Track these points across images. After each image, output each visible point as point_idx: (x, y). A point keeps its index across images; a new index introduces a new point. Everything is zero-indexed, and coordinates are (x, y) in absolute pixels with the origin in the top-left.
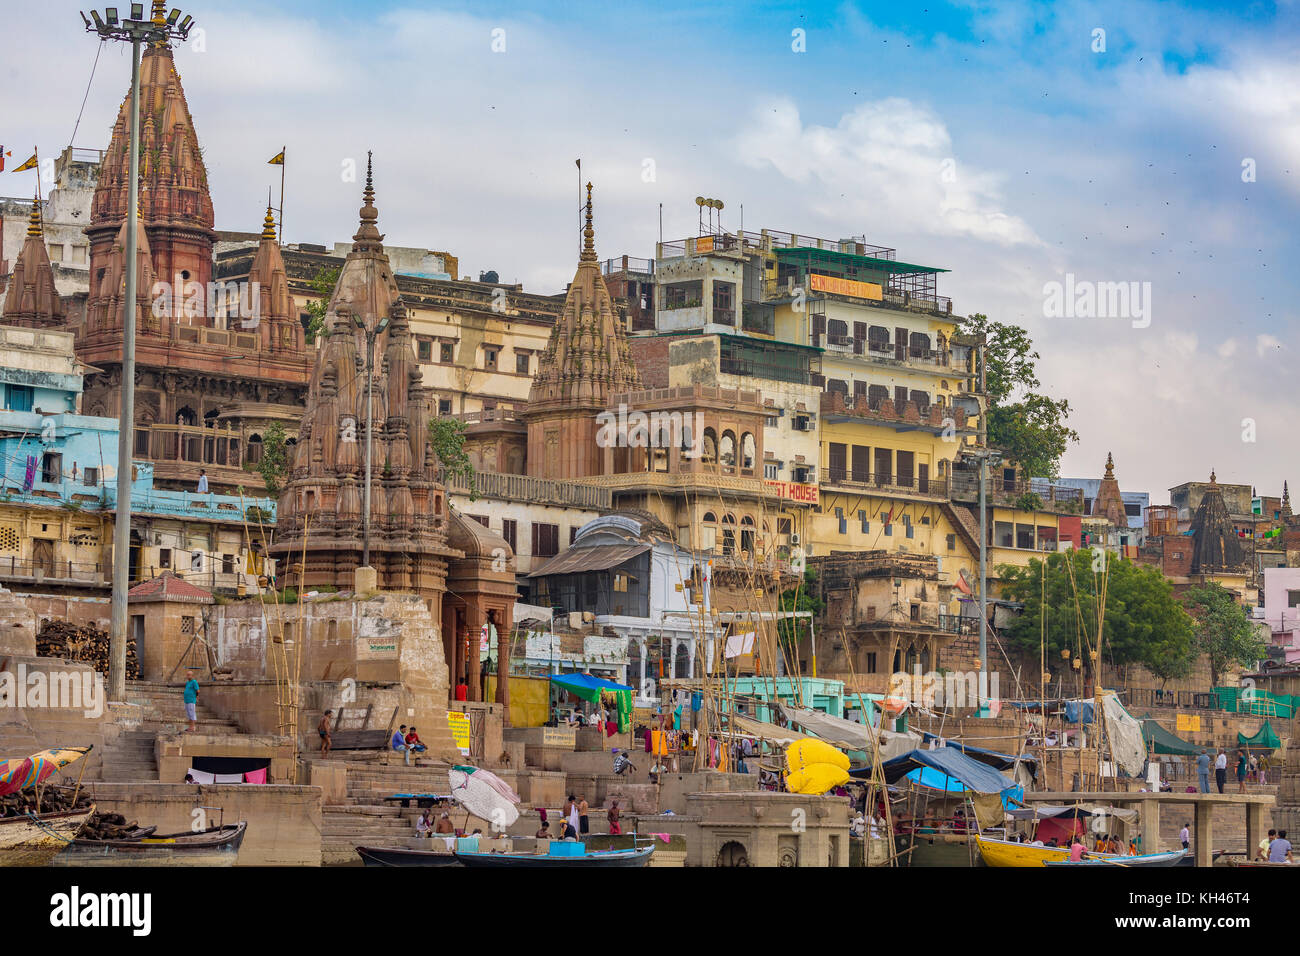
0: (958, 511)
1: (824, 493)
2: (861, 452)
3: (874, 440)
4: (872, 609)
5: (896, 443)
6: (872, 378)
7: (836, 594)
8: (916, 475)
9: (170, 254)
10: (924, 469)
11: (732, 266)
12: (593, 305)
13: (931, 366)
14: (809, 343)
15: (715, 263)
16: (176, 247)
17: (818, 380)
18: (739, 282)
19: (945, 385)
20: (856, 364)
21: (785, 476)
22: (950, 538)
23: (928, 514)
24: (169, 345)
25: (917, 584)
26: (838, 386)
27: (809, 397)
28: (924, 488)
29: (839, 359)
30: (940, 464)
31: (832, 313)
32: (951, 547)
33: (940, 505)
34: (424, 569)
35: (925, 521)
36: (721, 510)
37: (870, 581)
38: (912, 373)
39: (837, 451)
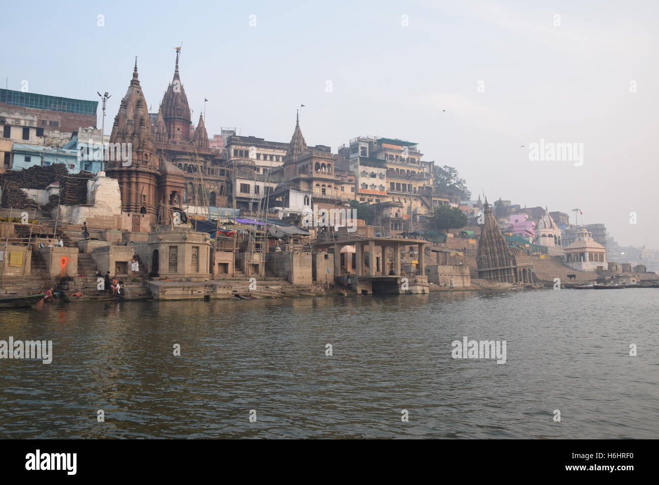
0: (423, 197)
1: (387, 193)
2: (398, 185)
3: (401, 182)
4: (386, 215)
5: (407, 183)
6: (400, 168)
7: (378, 212)
8: (413, 189)
9: (174, 124)
10: (415, 188)
11: (365, 143)
12: (297, 138)
13: (416, 165)
14: (384, 159)
15: (361, 143)
16: (176, 122)
17: (386, 168)
18: (368, 147)
19: (420, 170)
20: (395, 164)
21: (377, 189)
22: (422, 204)
23: (416, 198)
24: (167, 144)
25: (397, 208)
26: (392, 169)
27: (383, 171)
28: (415, 192)
29: (391, 163)
30: (419, 187)
31: (389, 153)
32: (422, 206)
33: (418, 196)
34: (140, 176)
35: (415, 200)
36: (321, 184)
37: (385, 208)
38: (411, 167)
39: (392, 184)
